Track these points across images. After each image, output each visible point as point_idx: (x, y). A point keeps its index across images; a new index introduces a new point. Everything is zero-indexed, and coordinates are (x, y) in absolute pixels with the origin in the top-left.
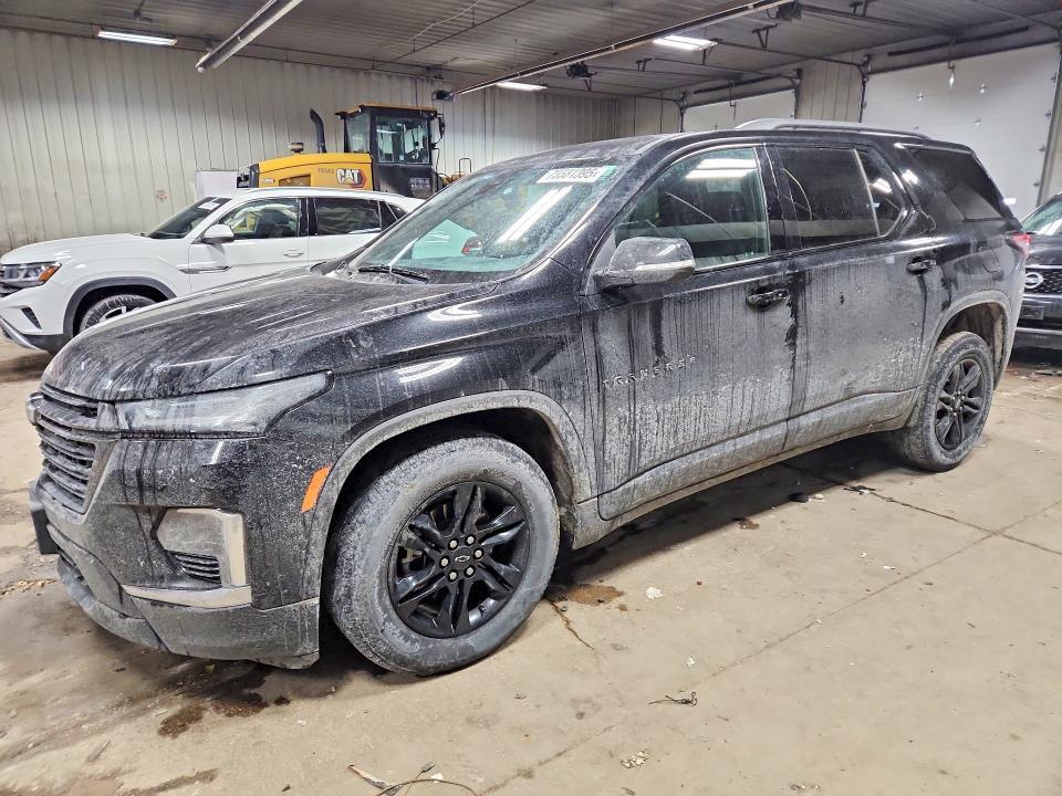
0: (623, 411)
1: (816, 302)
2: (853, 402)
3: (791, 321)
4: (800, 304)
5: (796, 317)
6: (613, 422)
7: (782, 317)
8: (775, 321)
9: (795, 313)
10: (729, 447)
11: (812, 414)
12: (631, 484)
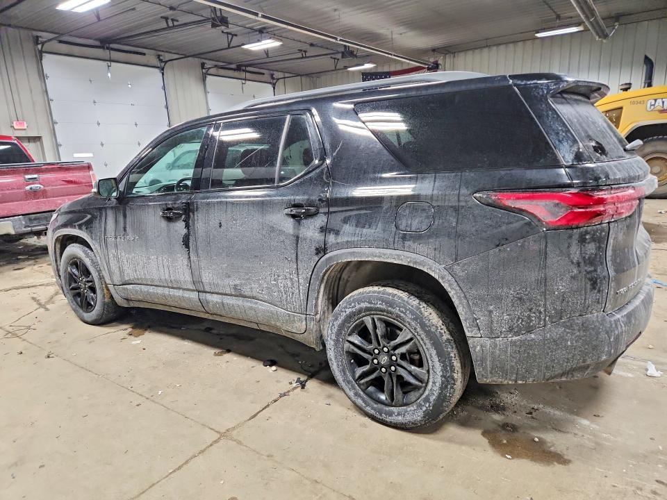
0: (113, 251)
1: (201, 223)
2: (247, 301)
3: (185, 231)
4: (191, 222)
5: (188, 229)
6: (111, 255)
7: (180, 227)
8: (176, 228)
9: (187, 226)
10: (166, 291)
11: (215, 296)
12: (125, 286)
